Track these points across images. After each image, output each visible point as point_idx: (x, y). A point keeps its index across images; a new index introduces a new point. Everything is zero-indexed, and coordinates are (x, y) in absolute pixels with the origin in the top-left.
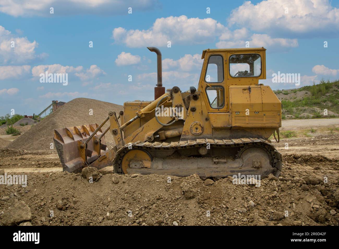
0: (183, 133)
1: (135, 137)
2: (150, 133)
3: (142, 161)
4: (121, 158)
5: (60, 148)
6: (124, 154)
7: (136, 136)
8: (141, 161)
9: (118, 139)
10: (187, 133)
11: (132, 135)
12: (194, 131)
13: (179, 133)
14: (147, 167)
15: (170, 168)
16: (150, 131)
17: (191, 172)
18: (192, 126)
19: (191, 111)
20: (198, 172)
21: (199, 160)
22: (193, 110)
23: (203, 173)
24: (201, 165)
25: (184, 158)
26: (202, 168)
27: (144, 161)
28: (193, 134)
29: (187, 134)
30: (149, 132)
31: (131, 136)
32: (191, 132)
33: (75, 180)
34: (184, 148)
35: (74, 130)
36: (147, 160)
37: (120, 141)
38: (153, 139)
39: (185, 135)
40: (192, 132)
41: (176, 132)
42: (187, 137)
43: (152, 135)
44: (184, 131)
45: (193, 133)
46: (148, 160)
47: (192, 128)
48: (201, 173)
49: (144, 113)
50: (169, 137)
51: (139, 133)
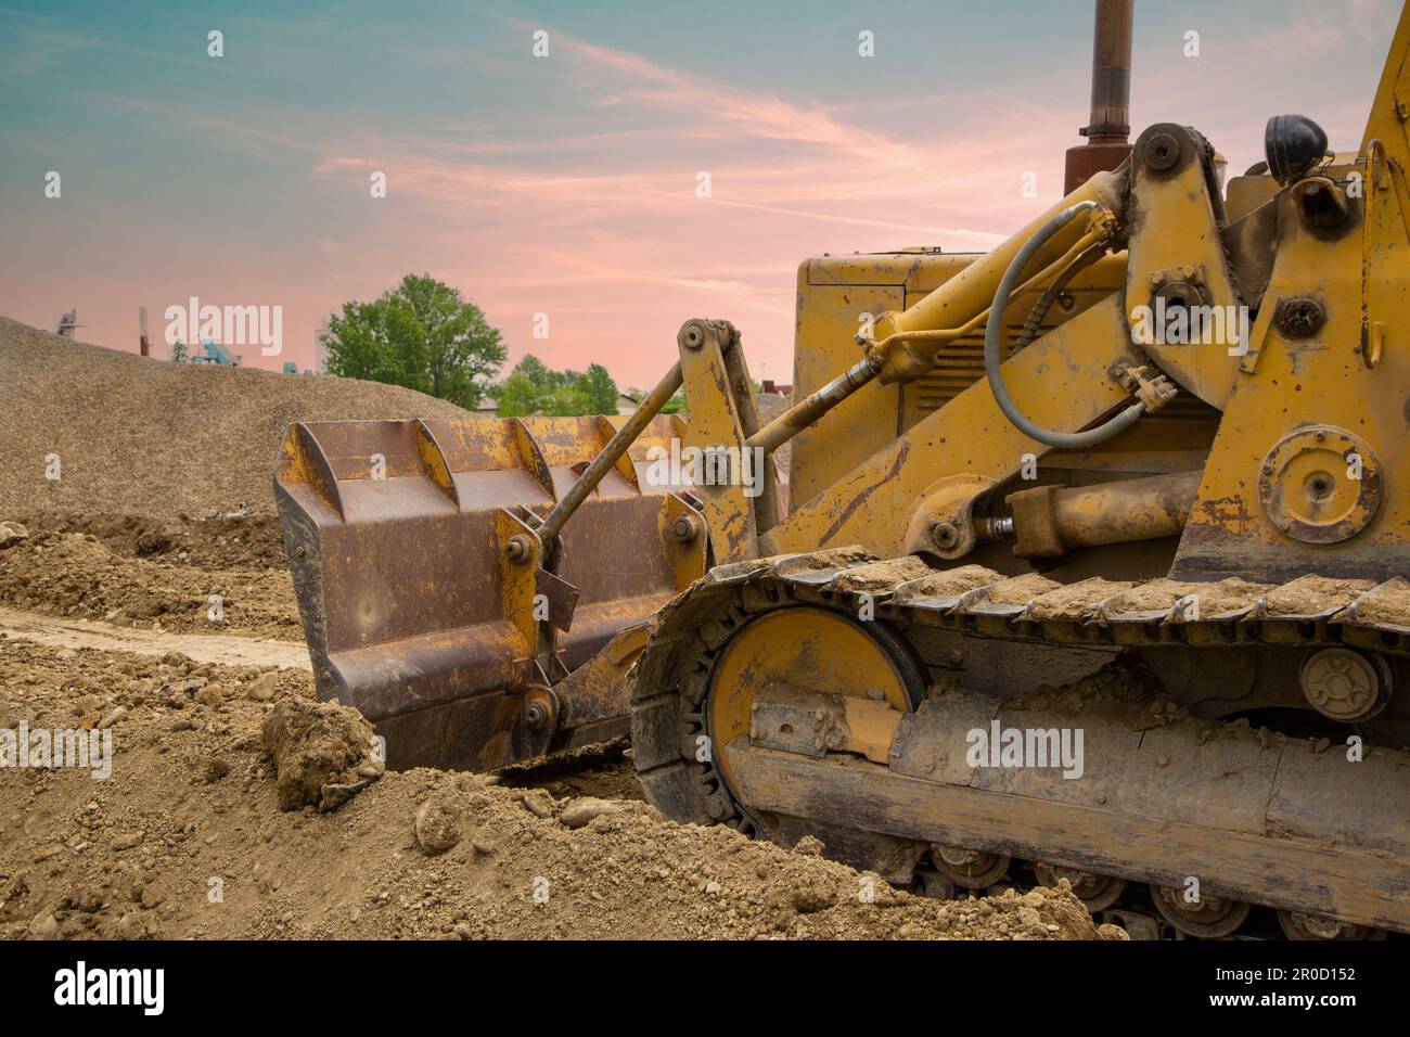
0: (1199, 517)
1: (844, 518)
2: (953, 495)
3: (842, 704)
4: (710, 663)
5: (307, 546)
6: (727, 633)
7: (852, 507)
8: (835, 700)
9: (732, 519)
10: (1229, 517)
11: (828, 496)
12: (1294, 508)
13: (1170, 511)
14: (867, 753)
15: (1031, 789)
16: (946, 484)
17: (1207, 851)
18: (1282, 459)
19: (1276, 333)
20: (1268, 866)
21: (1299, 755)
22: (1300, 322)
23: (1313, 883)
24: (1299, 802)
25: (1170, 725)
26: (1306, 836)
27: (853, 705)
28: (1285, 532)
29: (1233, 526)
30: (940, 487)
31: (820, 505)
32: (1264, 506)
33: (211, 781)
34: (1164, 642)
35: (498, 440)
36: (877, 693)
37: (742, 535)
38: (966, 540)
39: (1217, 533)
40: (1275, 510)
41: (1144, 506)
42: (1229, 550)
43: (960, 510)
44: (1205, 496)
45: (1278, 521)
46: (884, 698)
47: (1273, 480)
48: (1293, 877)
49: (913, 341)
50: (1087, 537)
51: (870, 490)
